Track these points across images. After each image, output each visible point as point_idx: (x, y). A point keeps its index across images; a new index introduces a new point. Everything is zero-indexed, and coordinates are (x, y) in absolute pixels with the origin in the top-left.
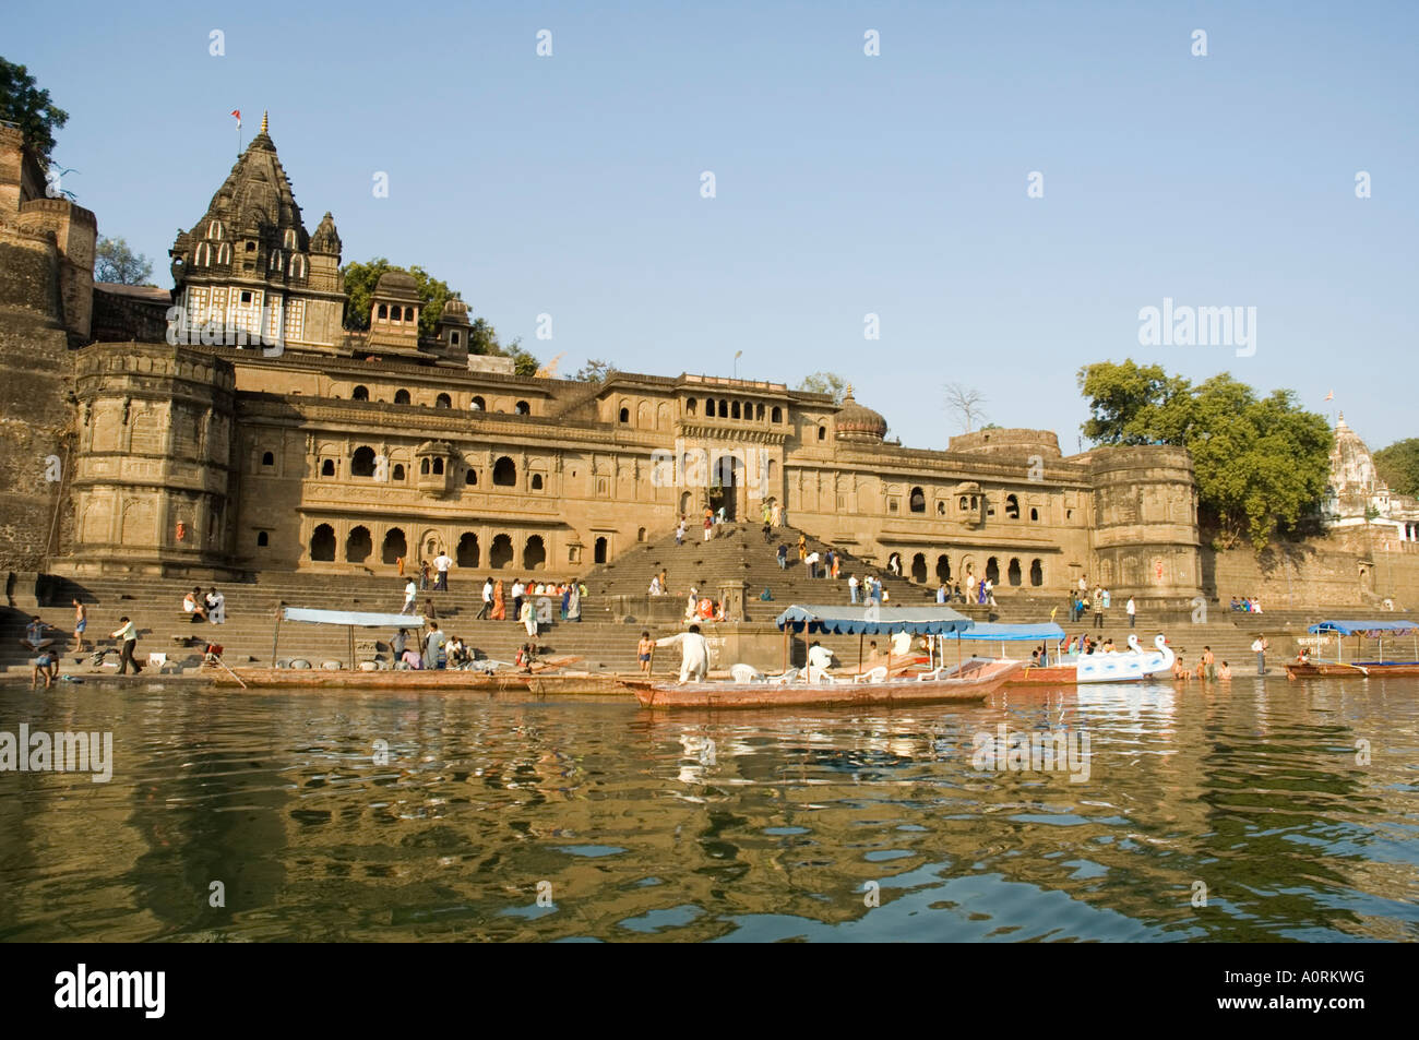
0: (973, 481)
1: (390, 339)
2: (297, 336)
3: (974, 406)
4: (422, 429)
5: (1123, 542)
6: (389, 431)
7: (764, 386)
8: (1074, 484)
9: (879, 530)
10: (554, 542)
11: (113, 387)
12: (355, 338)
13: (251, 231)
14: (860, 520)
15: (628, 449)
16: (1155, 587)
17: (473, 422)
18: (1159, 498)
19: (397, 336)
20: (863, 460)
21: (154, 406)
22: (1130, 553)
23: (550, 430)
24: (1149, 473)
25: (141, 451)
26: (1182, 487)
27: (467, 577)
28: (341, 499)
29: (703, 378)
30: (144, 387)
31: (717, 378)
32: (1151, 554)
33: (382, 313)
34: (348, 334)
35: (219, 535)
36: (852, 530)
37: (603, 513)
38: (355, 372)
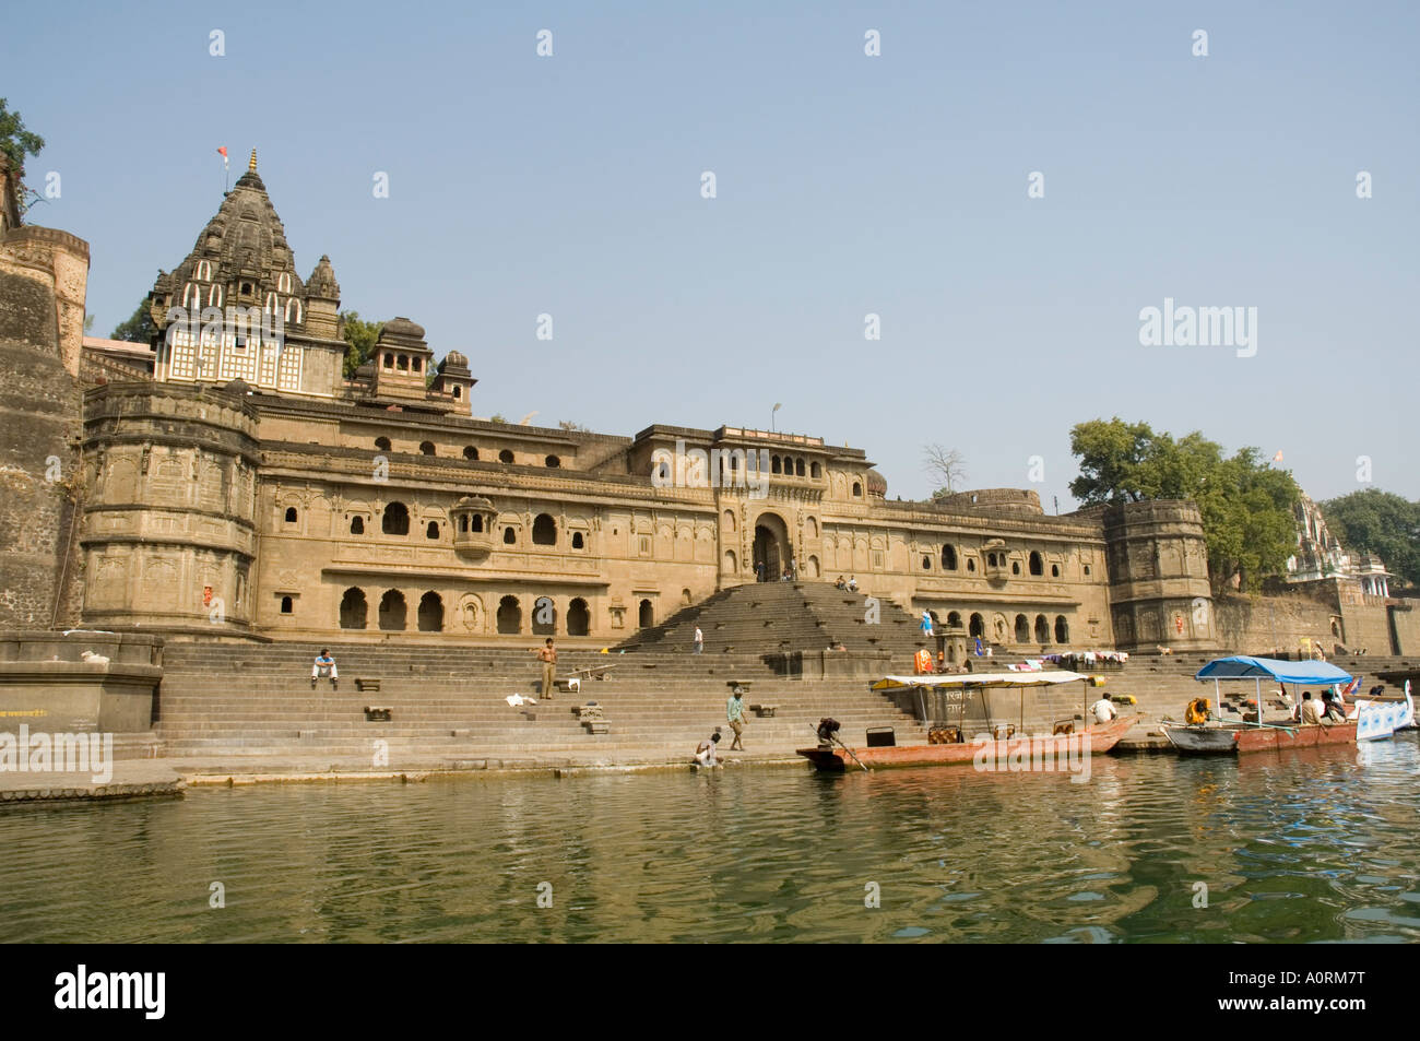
0: (1000, 537)
1: (397, 390)
2: (295, 386)
3: (955, 467)
4: (457, 484)
5: (1142, 598)
6: (422, 485)
7: (802, 440)
8: (1089, 540)
9: (914, 589)
10: (598, 606)
11: (130, 432)
12: (356, 389)
13: (247, 272)
14: (897, 578)
15: (670, 506)
16: (1176, 641)
17: (510, 476)
18: (1175, 552)
19: (405, 387)
20: (896, 517)
21: (178, 453)
22: (1150, 609)
23: (590, 485)
24: (1164, 527)
25: (163, 504)
26: (1195, 542)
27: (507, 644)
28: (372, 559)
29: (743, 431)
30: (167, 432)
31: (756, 432)
32: (1172, 608)
33: (389, 363)
34: (349, 384)
35: (245, 601)
36: (888, 588)
37: (646, 573)
38: (376, 422)
